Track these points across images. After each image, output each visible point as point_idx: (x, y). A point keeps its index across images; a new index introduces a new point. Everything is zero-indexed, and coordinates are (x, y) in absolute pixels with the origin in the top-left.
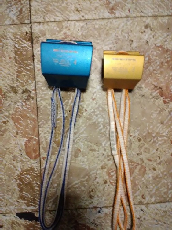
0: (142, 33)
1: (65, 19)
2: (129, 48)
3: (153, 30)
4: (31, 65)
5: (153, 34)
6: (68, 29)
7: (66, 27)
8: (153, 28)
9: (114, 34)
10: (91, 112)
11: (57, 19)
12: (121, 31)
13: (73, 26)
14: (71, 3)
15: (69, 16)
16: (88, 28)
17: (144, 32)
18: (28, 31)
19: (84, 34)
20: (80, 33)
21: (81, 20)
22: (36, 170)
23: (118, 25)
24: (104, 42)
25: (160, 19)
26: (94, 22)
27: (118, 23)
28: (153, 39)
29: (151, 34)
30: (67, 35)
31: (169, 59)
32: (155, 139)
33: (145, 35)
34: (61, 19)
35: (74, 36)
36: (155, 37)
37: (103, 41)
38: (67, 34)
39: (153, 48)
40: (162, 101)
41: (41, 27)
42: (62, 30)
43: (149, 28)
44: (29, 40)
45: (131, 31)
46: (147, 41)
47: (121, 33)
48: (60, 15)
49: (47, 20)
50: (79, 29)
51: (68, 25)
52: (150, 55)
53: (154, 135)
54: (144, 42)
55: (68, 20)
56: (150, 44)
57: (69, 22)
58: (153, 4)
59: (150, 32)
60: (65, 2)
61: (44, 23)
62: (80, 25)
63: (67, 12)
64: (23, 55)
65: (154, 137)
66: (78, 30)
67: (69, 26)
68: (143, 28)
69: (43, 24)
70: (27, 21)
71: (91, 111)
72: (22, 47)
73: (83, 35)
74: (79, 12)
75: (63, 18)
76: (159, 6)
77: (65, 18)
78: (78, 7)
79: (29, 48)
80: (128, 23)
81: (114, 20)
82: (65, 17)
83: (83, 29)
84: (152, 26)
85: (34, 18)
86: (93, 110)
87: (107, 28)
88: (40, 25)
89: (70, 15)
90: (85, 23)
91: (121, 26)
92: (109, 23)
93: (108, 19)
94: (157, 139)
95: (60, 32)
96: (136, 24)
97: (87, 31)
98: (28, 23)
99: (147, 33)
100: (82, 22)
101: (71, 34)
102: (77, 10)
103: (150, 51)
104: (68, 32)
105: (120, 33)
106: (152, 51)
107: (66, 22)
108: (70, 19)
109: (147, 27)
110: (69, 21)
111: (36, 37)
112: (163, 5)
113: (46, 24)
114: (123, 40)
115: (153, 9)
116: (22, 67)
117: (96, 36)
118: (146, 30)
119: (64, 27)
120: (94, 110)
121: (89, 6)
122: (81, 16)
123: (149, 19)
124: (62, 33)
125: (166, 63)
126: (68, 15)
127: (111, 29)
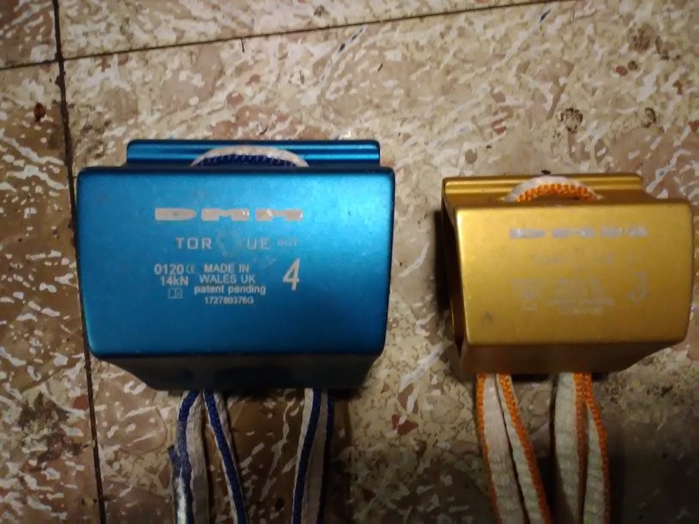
0: (621, 71)
1: (233, 31)
2: (566, 150)
3: (672, 54)
4: (63, 270)
5: (674, 77)
6: (247, 76)
7: (239, 70)
9: (481, 89)
10: (394, 502)
11: (193, 31)
12: (514, 69)
13: (274, 63)
15: (253, 12)
16: (349, 68)
18: (46, 102)
19: (329, 96)
23: (501, 42)
24: (436, 130)
26: (380, 36)
27: (501, 30)
28: (678, 99)
29: (666, 78)
30: (246, 108)
33: (639, 83)
34: (212, 30)
35: (283, 108)
36: (687, 91)
37: (431, 123)
39: (684, 145)
41: (113, 76)
42: (219, 83)
43: (653, 48)
44: (52, 145)
45: (570, 67)
46: (652, 110)
47: (519, 78)
48: (208, 14)
49: (142, 38)
50: (307, 72)
51: (247, 57)
52: (677, 180)
54: (636, 114)
55: (245, 31)
56: (667, 126)
57: (252, 44)
59: (659, 67)
61: (125, 54)
62: (312, 55)
64: (24, 224)
66: (302, 79)
67: (256, 62)
68: (625, 48)
69: (122, 63)
70: (38, 54)
71: (398, 496)
72: (17, 183)
73: (329, 102)
75: (224, 27)
77: (233, 25)
79: (51, 183)
80: (551, 29)
81: (479, 20)
82: (234, 19)
83: (327, 71)
84: (664, 39)
85: (75, 37)
86: (404, 491)
87: (447, 59)
88: (105, 66)
91: (516, 45)
92: (453, 34)
93: (446, 13)
95: (212, 95)
96: (589, 30)
97: (344, 81)
98: (47, 63)
99: (646, 72)
100: (318, 41)
101: (267, 101)
103: (674, 161)
104: (249, 91)
105: (511, 78)
106: (682, 161)
107: (237, 43)
108: (258, 30)
109: (641, 41)
110: (250, 37)
111: (86, 129)
113: (134, 61)
114: (530, 116)
116: (19, 287)
117: (395, 104)
118: (642, 59)
119: (229, 71)
120: (412, 488)
122: (311, 12)
124: (221, 97)
127: (464, 61)
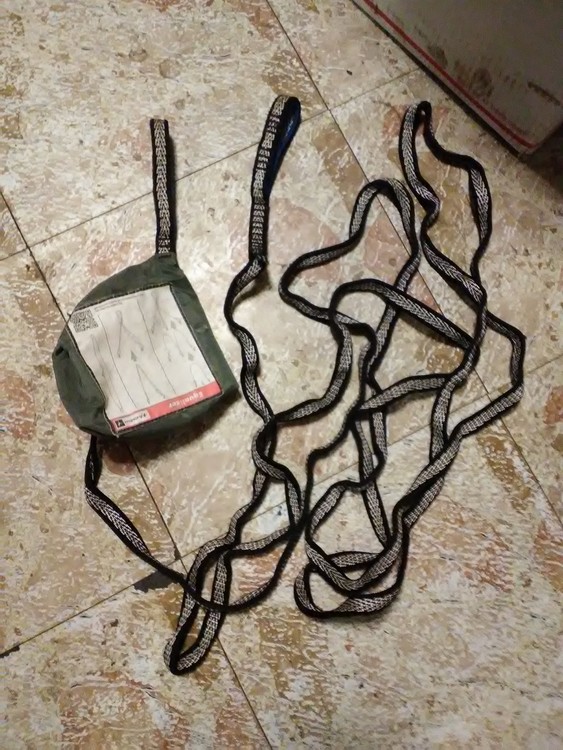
8: (238, 175)
14: (84, 189)
17: (226, 186)
20: (120, 232)
21: (112, 210)
22: (139, 490)
25: (242, 155)
31: (285, 214)
32: (321, 350)
38: (99, 241)
40: (304, 285)
53: (315, 345)
58: (222, 135)
60: (73, 192)
63: (83, 206)
65: (317, 349)
74: (103, 197)
76: (234, 134)
78: (99, 190)
89: (90, 208)
90: (121, 212)
94: (323, 349)
102: (100, 196)
112: (238, 130)
115: (224, 143)
121: (115, 181)
123: (225, 163)
125: (283, 221)
126: (88, 210)
